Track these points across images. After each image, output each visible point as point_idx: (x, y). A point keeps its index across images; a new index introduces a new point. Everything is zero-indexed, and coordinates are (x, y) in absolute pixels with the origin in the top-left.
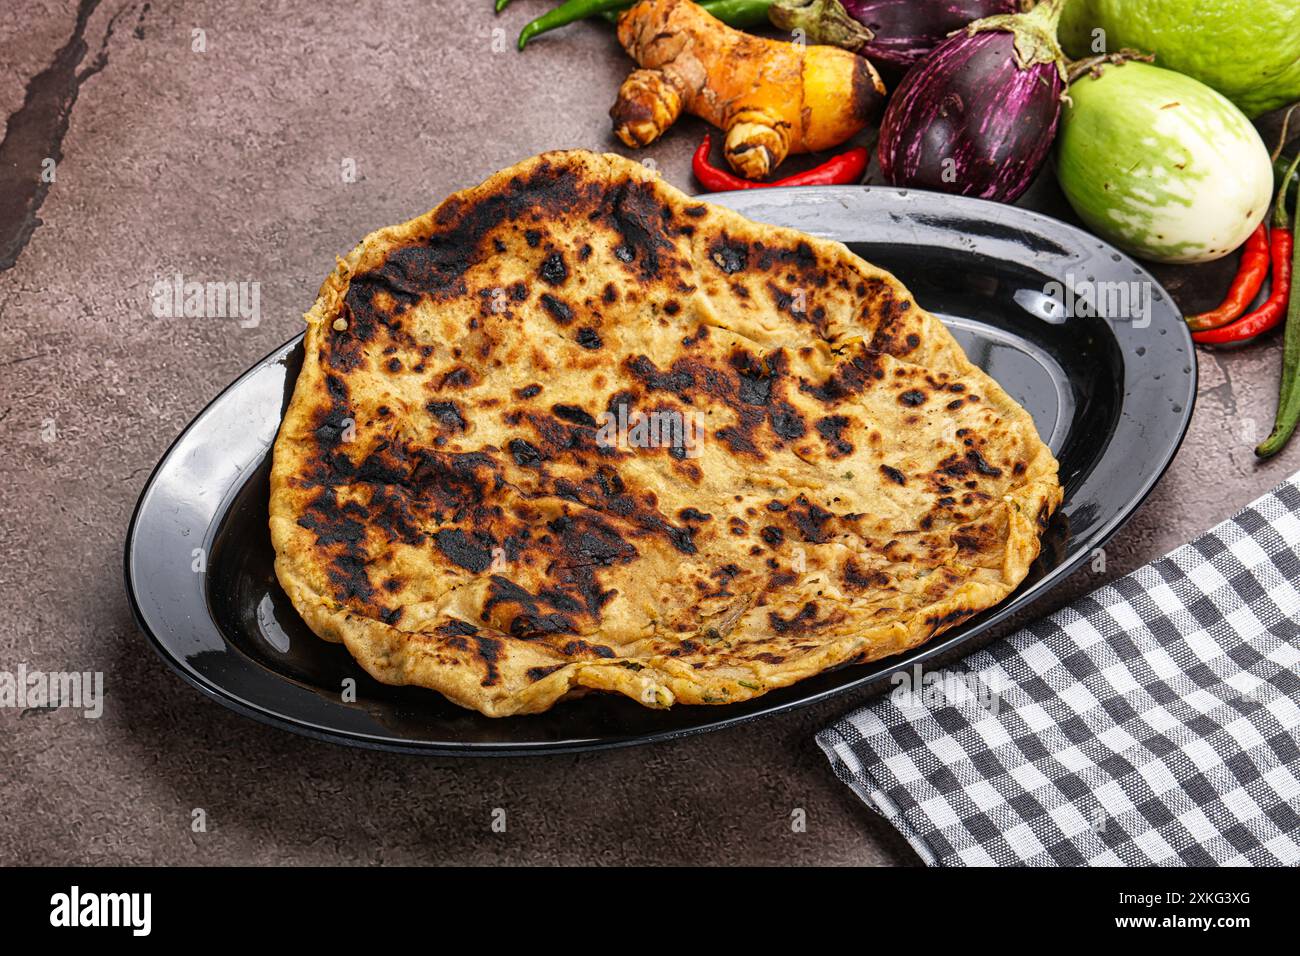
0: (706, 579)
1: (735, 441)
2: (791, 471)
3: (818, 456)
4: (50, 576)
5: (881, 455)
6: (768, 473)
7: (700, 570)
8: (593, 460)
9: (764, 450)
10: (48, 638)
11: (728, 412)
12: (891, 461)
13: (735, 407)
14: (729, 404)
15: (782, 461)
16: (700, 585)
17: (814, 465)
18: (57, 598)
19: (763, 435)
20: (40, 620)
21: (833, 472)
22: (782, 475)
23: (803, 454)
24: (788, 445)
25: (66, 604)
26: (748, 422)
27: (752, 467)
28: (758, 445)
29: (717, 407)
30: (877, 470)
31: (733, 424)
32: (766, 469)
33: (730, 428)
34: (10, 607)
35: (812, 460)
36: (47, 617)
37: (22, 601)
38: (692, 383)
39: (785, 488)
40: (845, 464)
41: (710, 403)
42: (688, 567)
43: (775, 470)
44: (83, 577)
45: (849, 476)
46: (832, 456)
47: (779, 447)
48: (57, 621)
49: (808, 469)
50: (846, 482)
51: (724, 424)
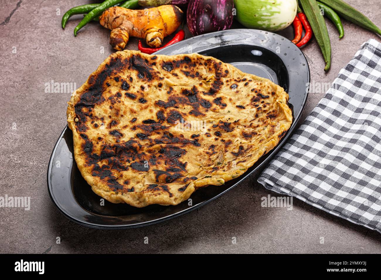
0: (208, 151)
1: (195, 113)
2: (214, 116)
3: (219, 110)
5: (234, 104)
6: (208, 119)
9: (204, 113)
10: (38, 233)
11: (189, 107)
12: (238, 104)
13: (190, 105)
14: (188, 104)
15: (210, 114)
16: (207, 153)
17: (218, 112)
18: (33, 221)
19: (201, 109)
20: (32, 229)
21: (224, 112)
22: (212, 118)
23: (214, 110)
24: (209, 109)
25: (37, 222)
26: (196, 107)
27: (203, 118)
28: (202, 112)
29: (186, 106)
30: (235, 108)
31: (192, 109)
32: (207, 118)
33: (192, 110)
34: (22, 228)
35: (217, 111)
36: (34, 227)
37: (25, 226)
38: (176, 103)
39: (214, 121)
40: (226, 109)
41: (183, 106)
42: (201, 150)
43: (209, 117)
44: (38, 213)
45: (229, 112)
46: (222, 108)
47: (207, 111)
48: (37, 227)
49: (218, 114)
50: (229, 114)
51: (190, 110)
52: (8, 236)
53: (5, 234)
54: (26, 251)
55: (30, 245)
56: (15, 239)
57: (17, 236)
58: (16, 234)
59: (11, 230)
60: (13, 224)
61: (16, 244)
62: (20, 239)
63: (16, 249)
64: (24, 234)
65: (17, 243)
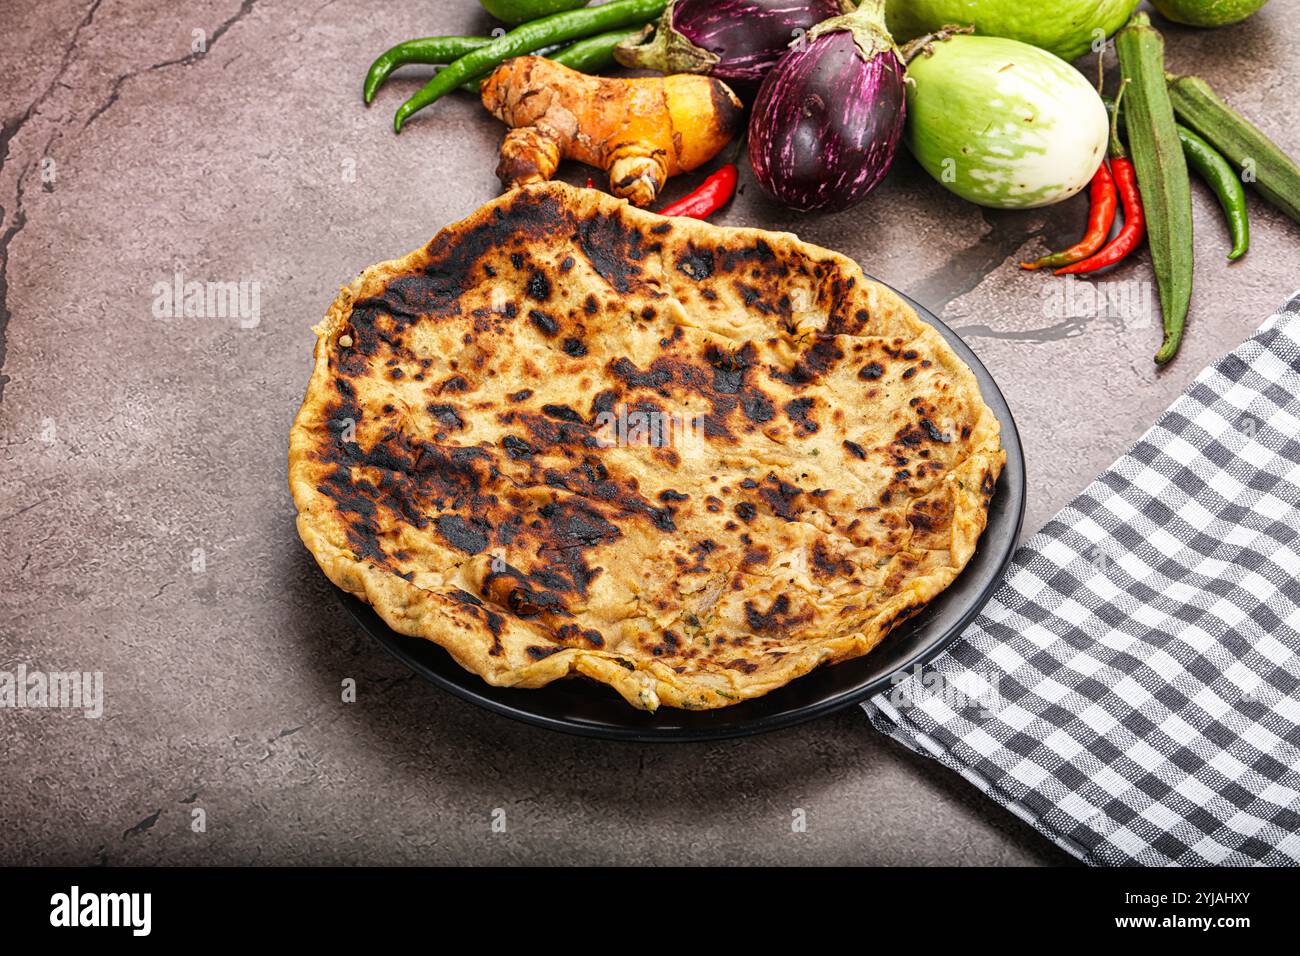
0: (685, 555)
4: (112, 702)
7: (679, 547)
8: (579, 452)
10: (127, 760)
16: (679, 561)
18: (124, 721)
20: (114, 745)
25: (134, 724)
34: (84, 738)
36: (120, 740)
37: (93, 731)
42: (667, 544)
44: (143, 696)
48: (131, 742)
52: (35, 756)
53: (27, 748)
54: (77, 814)
55: (95, 796)
56: (54, 769)
57: (60, 762)
58: (62, 752)
59: (49, 736)
60: (60, 719)
61: (52, 787)
62: (67, 774)
63: (48, 804)
64: (83, 759)
65: (57, 786)
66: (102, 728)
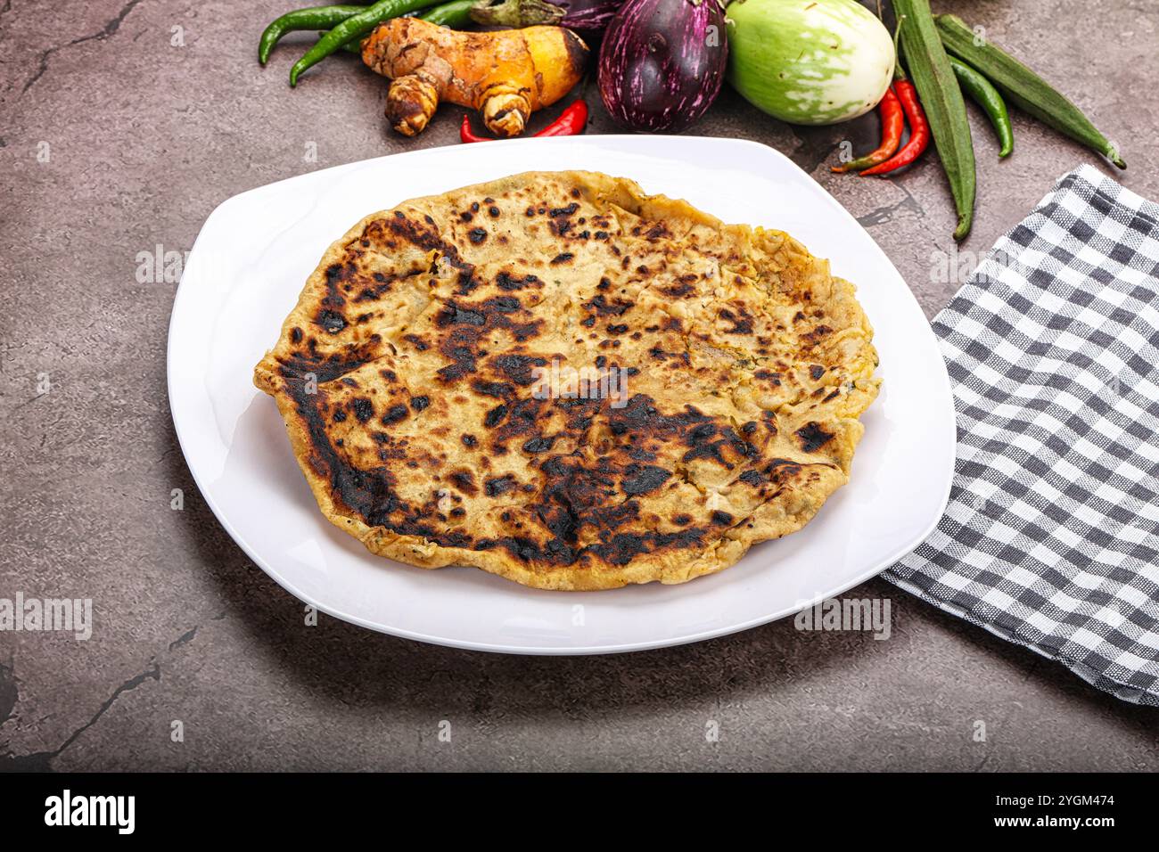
4: (140, 545)
10: (161, 589)
18: (153, 559)
20: (148, 578)
25: (161, 561)
34: (121, 574)
36: (152, 575)
37: (128, 568)
44: (165, 539)
48: (162, 575)
52: (82, 591)
53: (74, 585)
54: (127, 634)
55: (140, 618)
56: (100, 599)
57: (105, 593)
58: (105, 587)
59: (91, 575)
60: (97, 560)
61: (102, 614)
62: (112, 603)
63: (101, 627)
64: (124, 591)
65: (105, 612)
66: (135, 565)
